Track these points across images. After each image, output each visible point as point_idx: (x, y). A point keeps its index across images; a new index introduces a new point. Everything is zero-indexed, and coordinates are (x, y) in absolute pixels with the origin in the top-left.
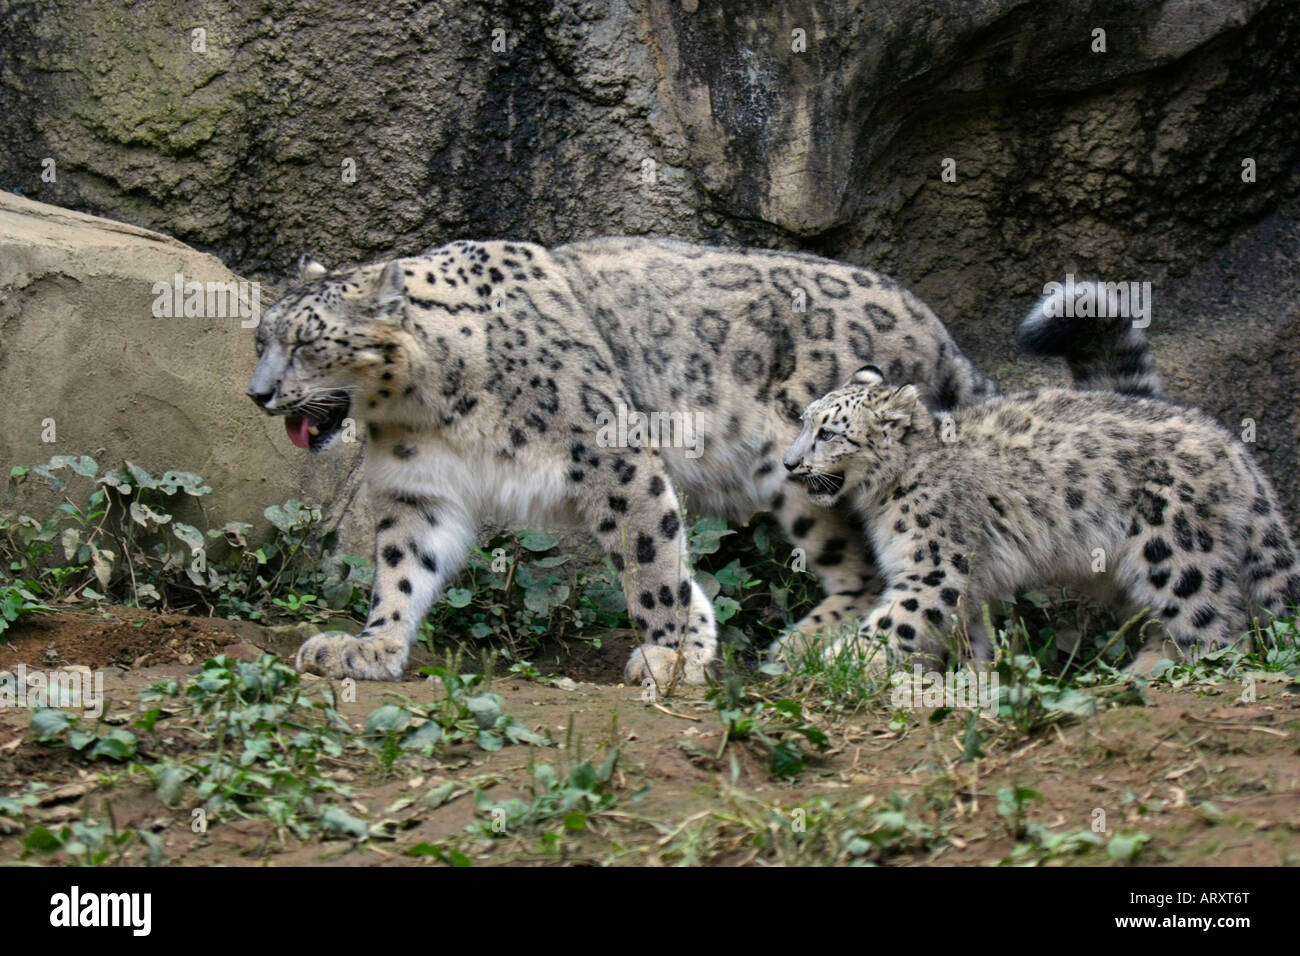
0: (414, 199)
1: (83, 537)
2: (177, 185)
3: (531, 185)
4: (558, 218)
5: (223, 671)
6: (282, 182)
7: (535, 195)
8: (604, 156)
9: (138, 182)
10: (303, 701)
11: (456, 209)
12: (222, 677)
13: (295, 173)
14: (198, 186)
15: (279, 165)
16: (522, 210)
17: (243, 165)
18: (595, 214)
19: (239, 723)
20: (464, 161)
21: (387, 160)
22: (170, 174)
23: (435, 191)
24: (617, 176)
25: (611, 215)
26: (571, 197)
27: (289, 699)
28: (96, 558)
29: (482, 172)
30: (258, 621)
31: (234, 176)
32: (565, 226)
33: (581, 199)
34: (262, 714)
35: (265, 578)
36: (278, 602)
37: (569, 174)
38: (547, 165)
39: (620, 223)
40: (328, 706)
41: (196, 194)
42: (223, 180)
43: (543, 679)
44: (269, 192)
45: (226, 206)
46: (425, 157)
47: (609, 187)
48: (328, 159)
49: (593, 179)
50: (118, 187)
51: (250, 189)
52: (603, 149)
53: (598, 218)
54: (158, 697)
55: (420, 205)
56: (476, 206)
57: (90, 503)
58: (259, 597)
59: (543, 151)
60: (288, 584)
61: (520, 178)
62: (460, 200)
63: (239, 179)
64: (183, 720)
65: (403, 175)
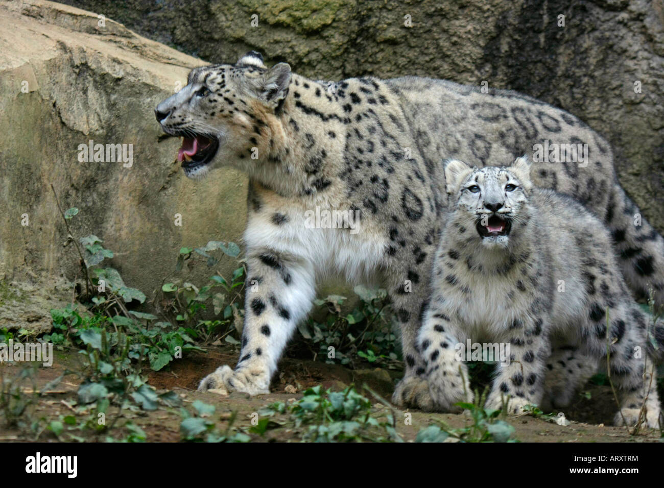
0: (472, 72)
1: (228, 299)
2: (307, 55)
3: (557, 65)
4: (575, 90)
5: (317, 397)
6: (380, 56)
7: (560, 73)
8: (611, 47)
9: (279, 52)
10: (372, 421)
11: (502, 80)
12: (316, 401)
13: (389, 50)
14: (321, 57)
15: (378, 44)
16: (549, 83)
17: (353, 43)
18: (602, 89)
19: (326, 434)
20: (510, 47)
21: (455, 44)
22: (302, 47)
23: (488, 67)
24: (620, 62)
25: (614, 89)
26: (585, 75)
27: (362, 419)
28: (236, 315)
29: (521, 55)
30: (347, 366)
31: (346, 51)
32: (579, 96)
33: (592, 77)
34: (343, 428)
35: (353, 336)
36: (361, 354)
37: (585, 59)
38: (569, 52)
39: (620, 96)
40: (390, 425)
41: (319, 62)
42: (338, 53)
43: (545, 417)
44: (371, 63)
45: (340, 71)
46: (482, 43)
47: (613, 70)
48: (413, 41)
49: (602, 63)
50: (265, 54)
51: (357, 61)
52: (611, 42)
53: (604, 91)
54: (272, 413)
55: (477, 76)
56: (517, 79)
57: (234, 276)
58: (349, 349)
59: (567, 42)
60: (370, 341)
61: (549, 60)
62: (506, 74)
63: (349, 53)
64: (288, 431)
65: (465, 55)
